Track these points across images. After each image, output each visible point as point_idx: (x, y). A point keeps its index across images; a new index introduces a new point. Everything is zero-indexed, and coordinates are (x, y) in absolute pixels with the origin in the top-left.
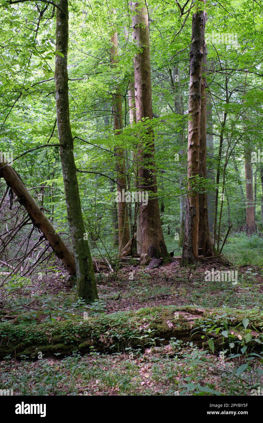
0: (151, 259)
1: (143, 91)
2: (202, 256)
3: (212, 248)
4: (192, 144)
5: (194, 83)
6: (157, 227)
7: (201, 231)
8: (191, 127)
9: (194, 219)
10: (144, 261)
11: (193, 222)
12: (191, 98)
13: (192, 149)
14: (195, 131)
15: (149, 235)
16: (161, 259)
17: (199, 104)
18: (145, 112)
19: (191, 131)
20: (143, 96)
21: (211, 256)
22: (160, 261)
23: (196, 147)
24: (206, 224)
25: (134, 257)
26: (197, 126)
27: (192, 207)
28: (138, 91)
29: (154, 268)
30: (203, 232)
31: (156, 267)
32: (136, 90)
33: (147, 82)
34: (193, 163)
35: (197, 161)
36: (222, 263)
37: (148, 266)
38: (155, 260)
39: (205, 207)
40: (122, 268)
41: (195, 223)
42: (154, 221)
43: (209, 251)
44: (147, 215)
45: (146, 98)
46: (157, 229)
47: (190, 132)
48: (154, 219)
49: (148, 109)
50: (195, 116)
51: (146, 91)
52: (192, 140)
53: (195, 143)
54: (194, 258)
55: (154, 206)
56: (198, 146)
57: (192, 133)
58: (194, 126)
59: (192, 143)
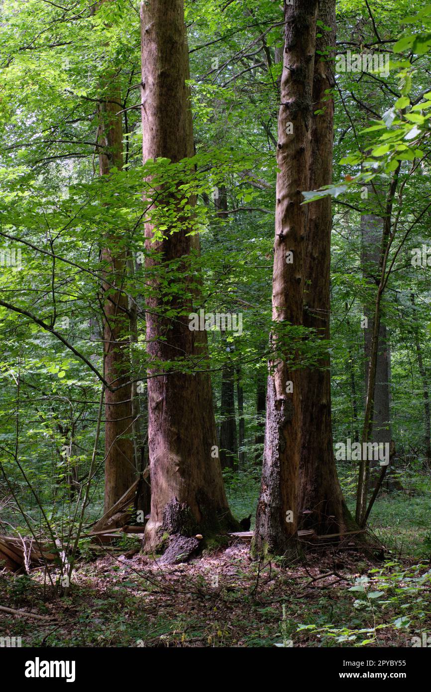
0: (172, 537)
1: (161, 91)
2: (311, 531)
3: (341, 511)
4: (284, 233)
5: (292, 72)
6: (189, 450)
7: (312, 464)
8: (283, 188)
9: (286, 433)
10: (153, 543)
11: (285, 439)
12: (284, 111)
13: (286, 245)
14: (294, 198)
15: (167, 472)
16: (198, 539)
17: (306, 126)
18: (165, 147)
19: (284, 198)
20: (161, 103)
21: (338, 532)
22: (196, 542)
23: (295, 240)
24: (325, 445)
25: (127, 531)
26: (298, 185)
27: (281, 400)
28: (148, 92)
29: (178, 562)
30: (318, 468)
31: (185, 561)
32: (144, 88)
33: (173, 67)
34: (285, 282)
35: (298, 276)
36: (366, 552)
37: (162, 557)
38: (181, 541)
39: (324, 401)
40: (96, 559)
41: (288, 444)
42: (182, 436)
43: (330, 520)
44: (165, 419)
45: (169, 109)
46: (189, 455)
47: (279, 201)
48: (182, 431)
49: (173, 137)
50: (295, 158)
51: (168, 90)
52: (284, 221)
53: (292, 229)
54: (284, 538)
55: (185, 394)
56: (302, 238)
57: (286, 203)
58: (290, 186)
59: (286, 231)
